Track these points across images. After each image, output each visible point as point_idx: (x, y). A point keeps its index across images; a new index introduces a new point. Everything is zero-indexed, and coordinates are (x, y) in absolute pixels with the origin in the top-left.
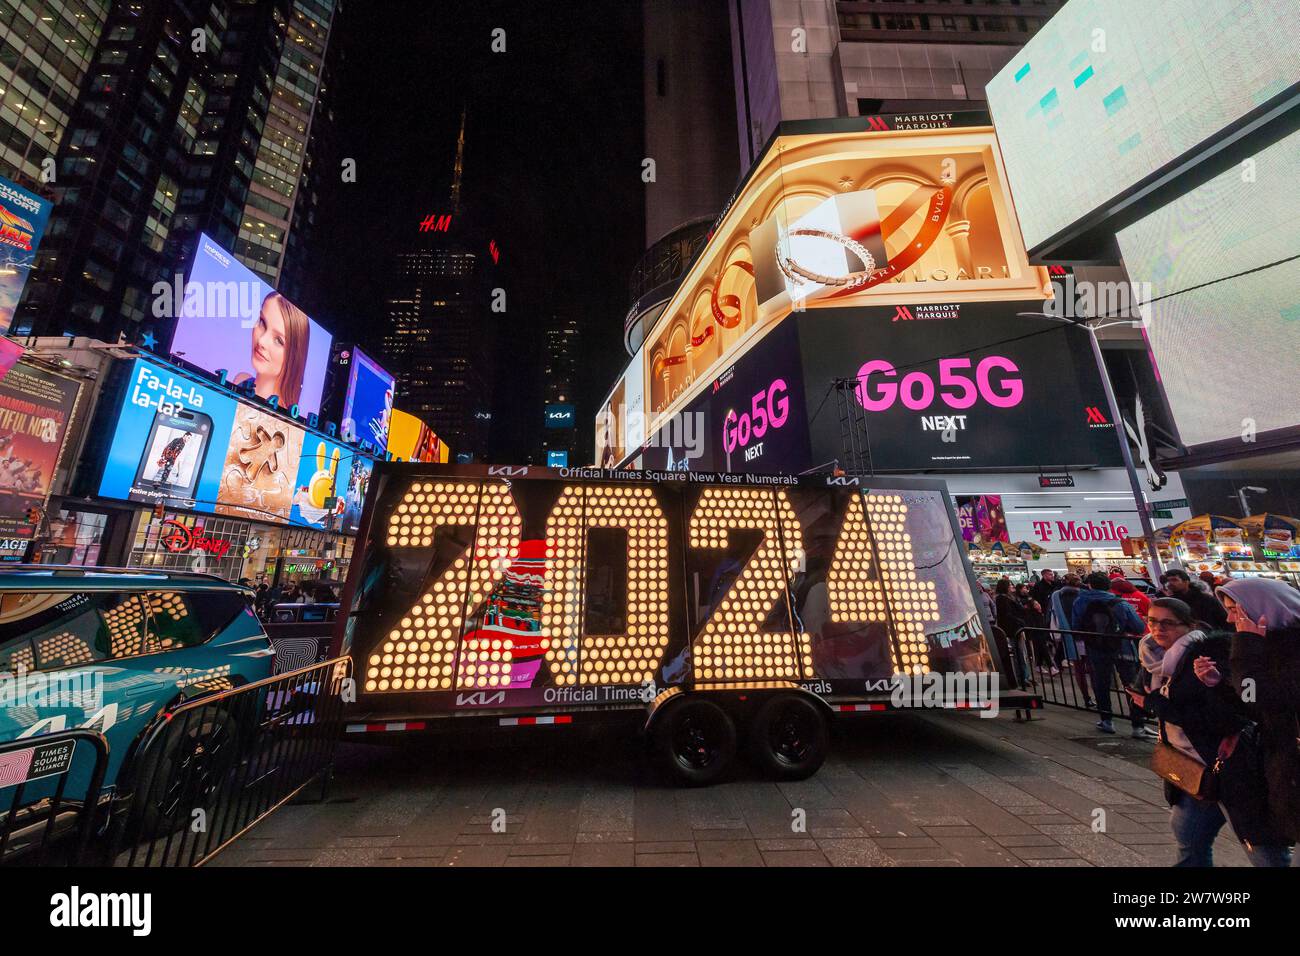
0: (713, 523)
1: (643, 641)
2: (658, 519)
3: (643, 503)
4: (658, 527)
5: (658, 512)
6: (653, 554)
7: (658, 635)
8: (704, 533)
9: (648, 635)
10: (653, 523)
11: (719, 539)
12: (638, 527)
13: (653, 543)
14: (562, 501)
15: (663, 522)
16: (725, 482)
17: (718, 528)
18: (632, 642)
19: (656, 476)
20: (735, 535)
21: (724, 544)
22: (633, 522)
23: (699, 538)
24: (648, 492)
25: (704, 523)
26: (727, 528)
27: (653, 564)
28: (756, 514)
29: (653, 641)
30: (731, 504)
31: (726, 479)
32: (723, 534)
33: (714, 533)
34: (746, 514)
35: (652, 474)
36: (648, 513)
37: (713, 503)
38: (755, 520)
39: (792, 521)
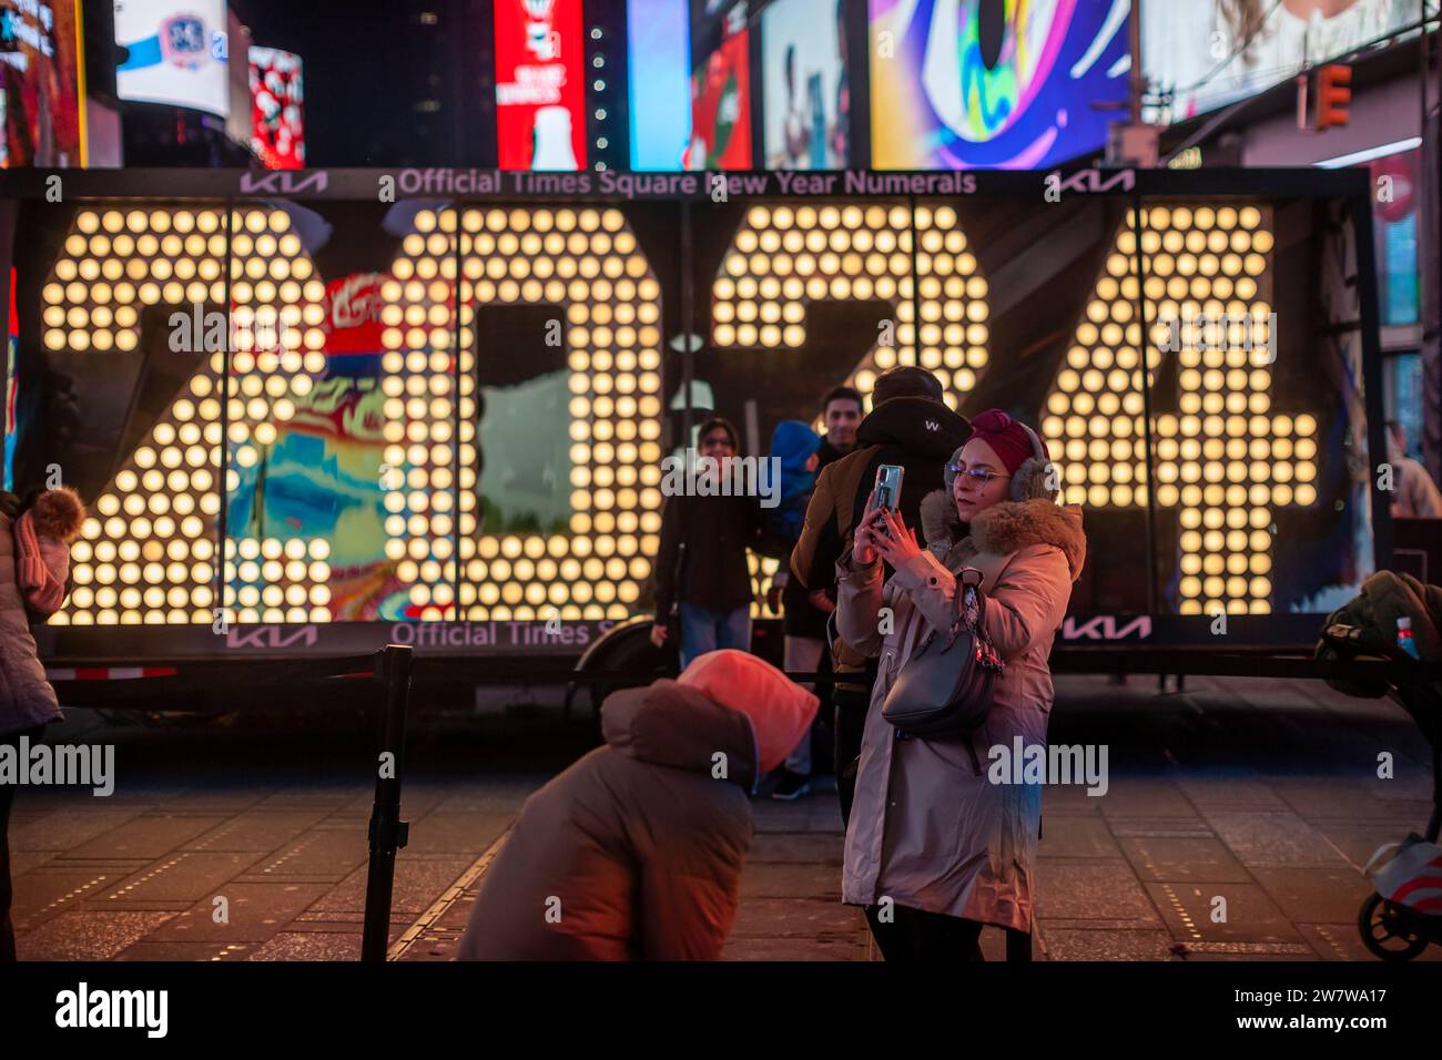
0: (770, 288)
1: (605, 545)
2: (637, 281)
3: (601, 244)
4: (637, 302)
5: (638, 266)
6: (626, 361)
7: (638, 533)
8: (747, 311)
9: (616, 533)
10: (625, 290)
11: (782, 324)
12: (590, 302)
13: (626, 337)
14: (413, 245)
15: (650, 289)
16: (791, 192)
17: (782, 300)
18: (582, 546)
19: (625, 184)
20: (821, 314)
21: (795, 337)
22: (578, 291)
23: (736, 323)
24: (613, 219)
25: (747, 288)
26: (805, 300)
27: (626, 383)
28: (876, 265)
29: (627, 545)
30: (816, 241)
31: (795, 185)
32: (794, 313)
33: (770, 312)
34: (852, 265)
35: (614, 178)
36: (614, 267)
37: (770, 241)
38: (874, 279)
39: (966, 278)
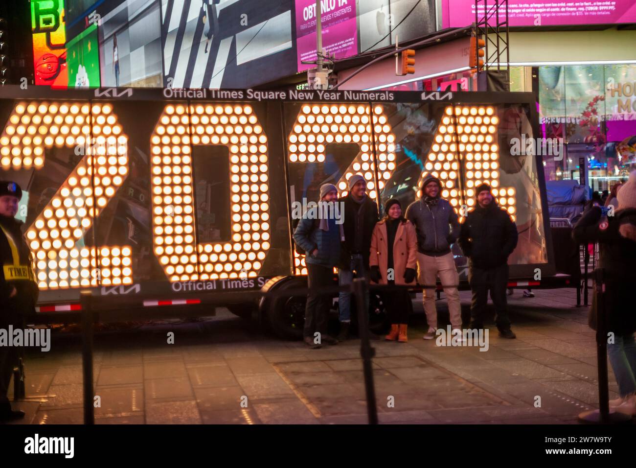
0: (311, 139)
1: (247, 247)
2: (258, 136)
3: (243, 120)
4: (258, 144)
5: (258, 129)
6: (254, 169)
7: (261, 241)
8: (302, 148)
9: (251, 241)
10: (253, 139)
11: (316, 153)
12: (239, 144)
13: (254, 159)
14: (165, 120)
15: (263, 139)
16: (323, 99)
17: (316, 143)
18: (237, 247)
19: (257, 95)
20: (332, 149)
21: (321, 158)
22: (234, 140)
23: (298, 153)
24: (248, 110)
25: (302, 138)
26: (325, 143)
27: (254, 178)
28: (352, 129)
29: (256, 246)
30: (329, 119)
31: (325, 96)
32: (321, 149)
33: (312, 148)
34: (343, 129)
35: (253, 93)
36: (248, 130)
37: (311, 119)
38: (352, 135)
39: (387, 134)
